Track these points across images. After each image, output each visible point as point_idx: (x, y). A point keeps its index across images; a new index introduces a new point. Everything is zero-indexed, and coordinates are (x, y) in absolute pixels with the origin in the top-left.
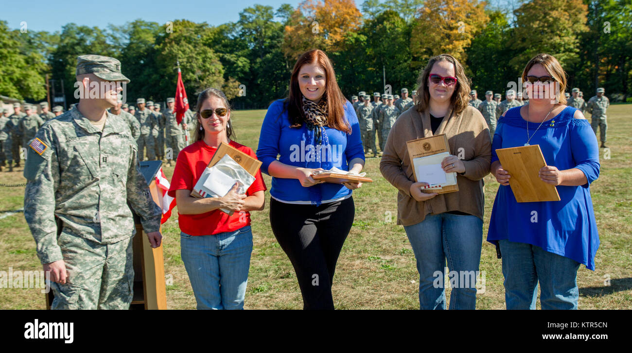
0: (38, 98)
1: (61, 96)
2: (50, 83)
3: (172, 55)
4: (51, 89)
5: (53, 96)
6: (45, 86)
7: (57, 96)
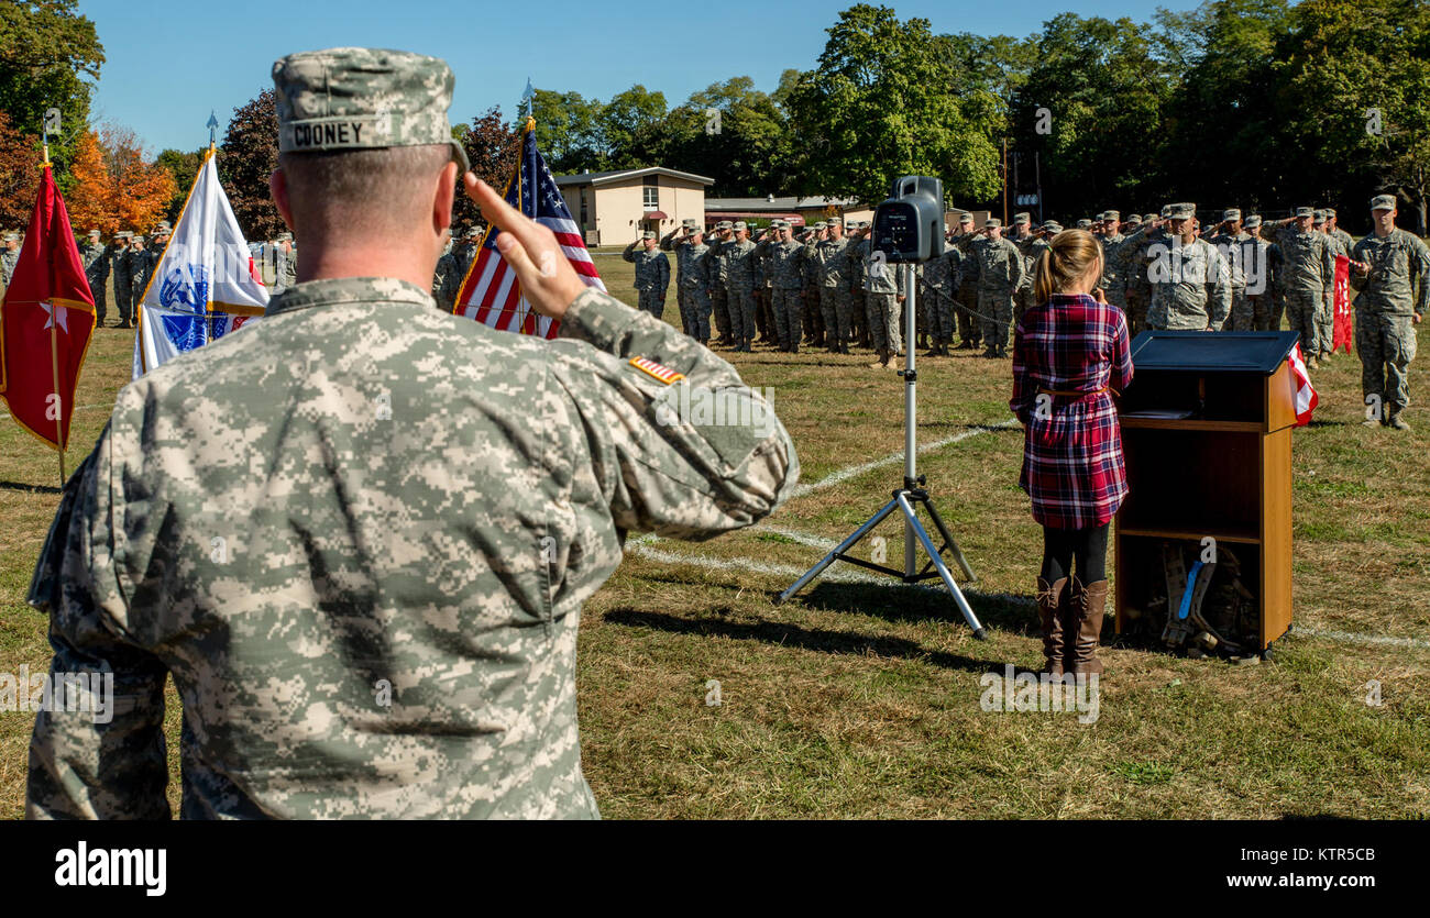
0: (982, 195)
1: (1032, 191)
2: (1010, 161)
3: (1320, 85)
4: (1010, 173)
5: (1015, 192)
6: (999, 168)
7: (1024, 192)
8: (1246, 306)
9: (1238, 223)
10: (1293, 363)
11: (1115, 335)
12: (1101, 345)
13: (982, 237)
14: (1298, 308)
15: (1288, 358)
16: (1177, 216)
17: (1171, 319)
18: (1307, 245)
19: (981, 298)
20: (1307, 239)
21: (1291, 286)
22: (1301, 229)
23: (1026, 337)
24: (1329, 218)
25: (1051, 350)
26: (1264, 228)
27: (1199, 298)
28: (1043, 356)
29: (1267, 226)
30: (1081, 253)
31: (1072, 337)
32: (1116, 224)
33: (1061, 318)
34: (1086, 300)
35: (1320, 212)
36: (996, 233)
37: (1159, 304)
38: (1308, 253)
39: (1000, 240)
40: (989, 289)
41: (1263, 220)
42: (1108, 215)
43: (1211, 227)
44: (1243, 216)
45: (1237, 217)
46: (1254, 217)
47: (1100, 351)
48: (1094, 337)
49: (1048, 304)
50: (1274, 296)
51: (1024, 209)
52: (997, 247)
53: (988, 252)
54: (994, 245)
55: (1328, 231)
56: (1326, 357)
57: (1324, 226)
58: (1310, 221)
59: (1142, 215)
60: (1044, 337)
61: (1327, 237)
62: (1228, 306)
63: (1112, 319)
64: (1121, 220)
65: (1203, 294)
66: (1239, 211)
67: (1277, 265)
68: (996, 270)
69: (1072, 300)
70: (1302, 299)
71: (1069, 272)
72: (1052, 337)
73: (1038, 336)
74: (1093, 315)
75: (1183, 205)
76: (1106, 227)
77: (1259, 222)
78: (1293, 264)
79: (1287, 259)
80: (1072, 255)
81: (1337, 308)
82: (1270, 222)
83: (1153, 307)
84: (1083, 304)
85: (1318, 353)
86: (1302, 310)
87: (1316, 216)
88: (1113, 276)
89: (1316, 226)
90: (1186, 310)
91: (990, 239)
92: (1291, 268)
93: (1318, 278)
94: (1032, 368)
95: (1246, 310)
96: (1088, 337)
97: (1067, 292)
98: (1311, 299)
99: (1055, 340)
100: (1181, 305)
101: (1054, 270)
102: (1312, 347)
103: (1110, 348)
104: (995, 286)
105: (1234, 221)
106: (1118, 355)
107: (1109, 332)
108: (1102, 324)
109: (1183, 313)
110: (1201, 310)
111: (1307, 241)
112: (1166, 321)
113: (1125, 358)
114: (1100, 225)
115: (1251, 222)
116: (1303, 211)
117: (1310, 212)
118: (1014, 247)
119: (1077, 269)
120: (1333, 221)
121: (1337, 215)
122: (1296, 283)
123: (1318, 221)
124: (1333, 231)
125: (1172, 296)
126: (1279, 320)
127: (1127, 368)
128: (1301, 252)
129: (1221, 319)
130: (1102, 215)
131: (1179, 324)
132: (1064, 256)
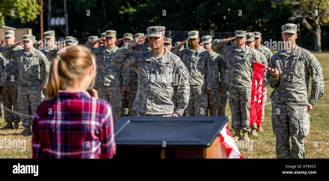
0: (25, 17)
1: (62, 15)
5: (49, 16)
7: (56, 15)
8: (202, 98)
9: (197, 41)
10: (222, 139)
11: (103, 120)
12: (93, 128)
13: (21, 47)
14: (236, 99)
15: (220, 135)
16: (153, 35)
17: (149, 107)
18: (242, 56)
19: (19, 92)
20: (242, 52)
21: (232, 84)
22: (239, 46)
23: (41, 122)
24: (256, 39)
25: (59, 132)
26: (214, 44)
27: (168, 93)
28: (53, 135)
29: (216, 43)
30: (80, 62)
31: (74, 123)
32: (114, 40)
33: (65, 108)
34: (83, 96)
35: (250, 34)
36: (30, 45)
37: (141, 97)
38: (243, 61)
39: (33, 50)
40: (25, 86)
41: (213, 38)
42: (108, 33)
43: (179, 43)
44: (201, 36)
45: (196, 36)
46: (207, 37)
47: (93, 132)
48: (87, 122)
49: (56, 98)
50: (221, 91)
51: (52, 28)
52: (31, 55)
53: (24, 59)
54: (28, 54)
55: (256, 47)
56: (255, 133)
57: (253, 44)
58: (244, 40)
59: (133, 33)
60: (53, 122)
61: (255, 51)
62: (187, 98)
63: (101, 110)
64: (118, 37)
65: (171, 90)
66: (197, 32)
67: (222, 70)
68: (30, 72)
69: (73, 96)
70: (239, 93)
71: (71, 75)
72: (59, 122)
73: (48, 122)
74: (88, 107)
75: (156, 27)
76: (108, 42)
77: (211, 40)
78: (234, 69)
79: (229, 66)
80: (74, 62)
81: (253, 98)
82: (219, 41)
83: (137, 98)
84: (81, 99)
85: (250, 130)
86: (239, 101)
87: (248, 37)
88: (112, 77)
89: (248, 43)
90: (159, 101)
91: (26, 49)
92: (231, 72)
93: (250, 79)
94: (44, 145)
95: (203, 101)
96: (84, 122)
97: (69, 90)
98: (245, 94)
99: (61, 125)
100: (156, 97)
101: (61, 73)
102: (245, 126)
103: (99, 130)
104: (29, 83)
105: (194, 39)
106: (105, 135)
107: (99, 119)
108: (94, 113)
109: (157, 103)
110: (169, 101)
111: (241, 54)
112: (146, 109)
113: (110, 138)
114: (104, 41)
115: (205, 40)
116: (240, 33)
117: (244, 34)
118: (43, 55)
119: (77, 73)
120: (260, 40)
121: (262, 36)
122: (236, 82)
123: (249, 40)
124: (259, 48)
125: (149, 91)
126: (224, 107)
127: (111, 146)
128: (238, 61)
129: (183, 107)
130: (105, 34)
131: (154, 111)
132: (68, 64)
